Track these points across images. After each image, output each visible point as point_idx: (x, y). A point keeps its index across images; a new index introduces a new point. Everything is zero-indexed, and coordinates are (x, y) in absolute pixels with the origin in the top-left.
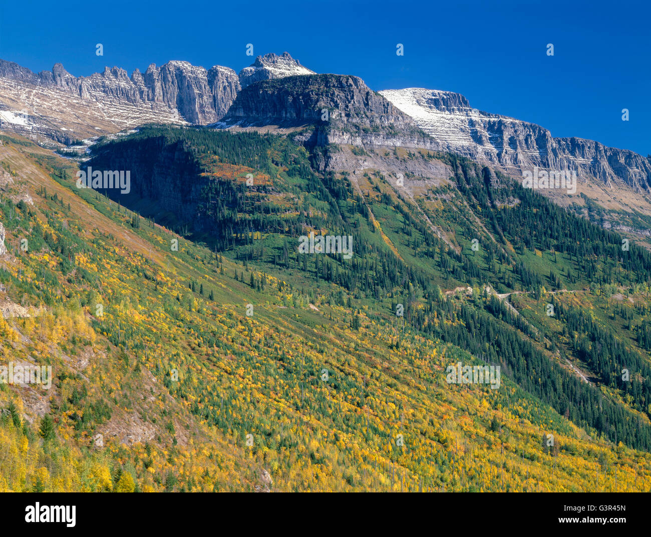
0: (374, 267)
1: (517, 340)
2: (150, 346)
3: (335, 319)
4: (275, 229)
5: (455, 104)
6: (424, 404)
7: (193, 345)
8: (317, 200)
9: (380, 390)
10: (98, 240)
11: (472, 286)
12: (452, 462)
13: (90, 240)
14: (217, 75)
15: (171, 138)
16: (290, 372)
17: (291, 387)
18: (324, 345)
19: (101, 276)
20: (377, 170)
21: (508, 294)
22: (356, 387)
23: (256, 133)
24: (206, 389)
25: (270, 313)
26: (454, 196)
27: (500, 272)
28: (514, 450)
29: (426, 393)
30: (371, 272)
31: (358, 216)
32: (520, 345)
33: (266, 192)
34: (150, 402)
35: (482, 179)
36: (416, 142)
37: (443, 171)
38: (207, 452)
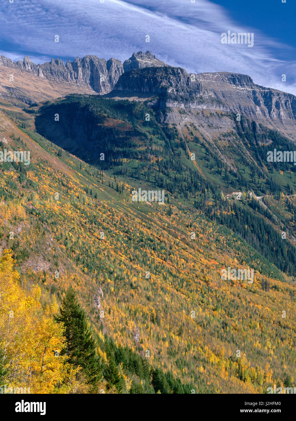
0: (187, 179)
1: (263, 224)
2: (60, 223)
3: (159, 210)
4: (134, 157)
5: (245, 81)
6: (200, 260)
7: (83, 223)
8: (159, 140)
9: (178, 252)
10: (39, 163)
11: (241, 191)
12: (210, 292)
13: (35, 163)
14: (112, 64)
15: (83, 103)
16: (130, 239)
17: (129, 248)
18: (151, 225)
19: (40, 184)
20: (192, 122)
21: (262, 197)
22: (165, 249)
23: (127, 100)
24: (86, 248)
25: (125, 206)
26: (235, 138)
27: (258, 184)
28: (246, 287)
29: (203, 254)
30: (184, 183)
31: (181, 149)
32: (264, 226)
33: (130, 136)
34: (48, 251)
35: (251, 128)
36: (214, 106)
37: (229, 124)
38: (73, 278)
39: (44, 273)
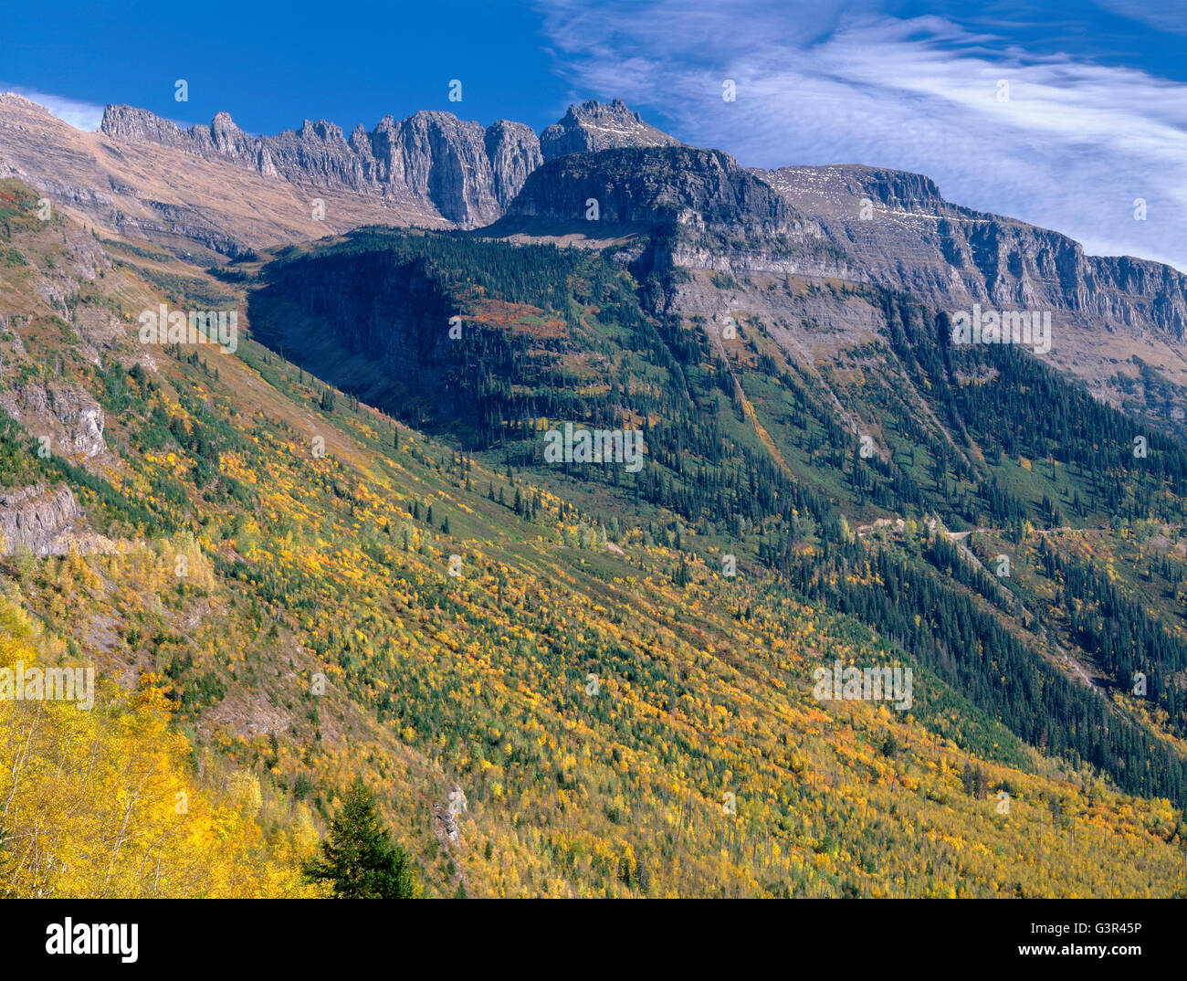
0: (735, 481)
1: (969, 612)
2: (328, 604)
3: (648, 569)
4: (570, 414)
5: (915, 193)
6: (777, 709)
7: (400, 605)
8: (648, 365)
9: (706, 686)
10: (261, 430)
11: (903, 516)
12: (805, 799)
13: (248, 431)
14: (503, 138)
15: (405, 253)
16: (557, 651)
17: (554, 675)
18: (623, 611)
19: (262, 490)
20: (754, 314)
21: (966, 533)
22: (665, 678)
23: (552, 246)
24: (409, 673)
25: (544, 557)
26: (884, 361)
27: (955, 495)
28: (916, 787)
29: (785, 693)
30: (728, 491)
31: (717, 392)
32: (973, 619)
33: (559, 351)
34: (286, 680)
35: (935, 334)
36: (822, 266)
37: (867, 319)
38: (365, 754)
39: (273, 742)
